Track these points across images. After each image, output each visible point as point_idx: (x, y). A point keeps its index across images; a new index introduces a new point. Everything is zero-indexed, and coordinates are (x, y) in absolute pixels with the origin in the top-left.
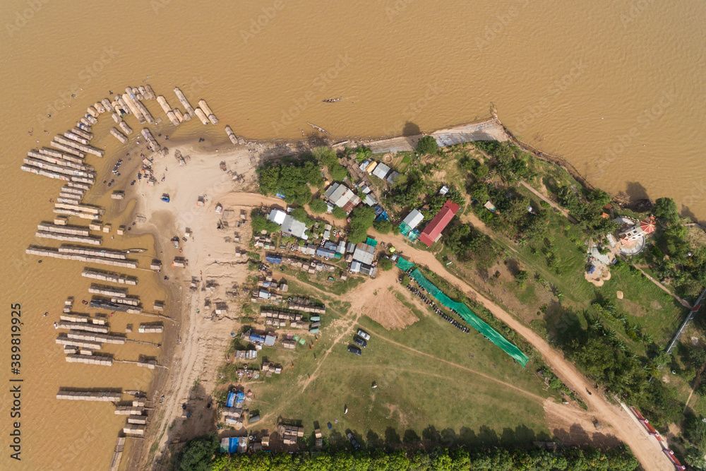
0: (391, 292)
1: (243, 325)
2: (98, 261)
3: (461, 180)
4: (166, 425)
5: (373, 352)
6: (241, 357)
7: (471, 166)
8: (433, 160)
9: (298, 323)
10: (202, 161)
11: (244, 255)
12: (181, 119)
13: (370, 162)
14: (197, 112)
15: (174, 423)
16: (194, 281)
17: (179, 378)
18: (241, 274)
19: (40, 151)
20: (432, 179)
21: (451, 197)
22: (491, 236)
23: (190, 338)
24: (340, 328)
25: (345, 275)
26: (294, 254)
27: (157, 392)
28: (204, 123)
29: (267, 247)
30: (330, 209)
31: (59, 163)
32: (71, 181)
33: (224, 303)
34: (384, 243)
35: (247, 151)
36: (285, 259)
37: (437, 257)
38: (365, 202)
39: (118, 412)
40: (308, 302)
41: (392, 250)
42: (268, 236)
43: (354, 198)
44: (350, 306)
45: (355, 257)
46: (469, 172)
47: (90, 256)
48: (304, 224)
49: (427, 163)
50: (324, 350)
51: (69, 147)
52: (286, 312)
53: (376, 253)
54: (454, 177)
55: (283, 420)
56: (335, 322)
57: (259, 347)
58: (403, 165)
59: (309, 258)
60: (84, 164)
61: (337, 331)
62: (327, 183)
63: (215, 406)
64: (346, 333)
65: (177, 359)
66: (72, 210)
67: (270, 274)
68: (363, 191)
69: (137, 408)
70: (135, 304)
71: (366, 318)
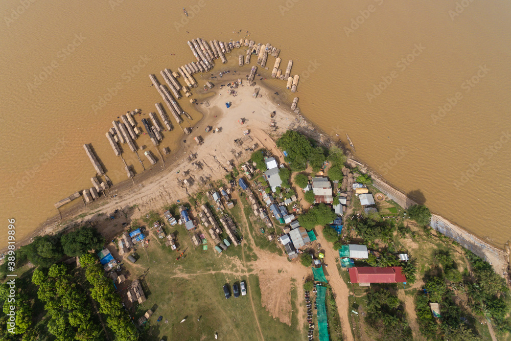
0: (291, 282)
1: (188, 202)
2: (168, 104)
3: (426, 265)
4: (100, 210)
5: (237, 307)
6: (166, 217)
7: (446, 263)
8: (415, 229)
9: (214, 234)
10: (266, 103)
11: (231, 167)
12: (278, 76)
13: (364, 187)
14: (290, 79)
15: (102, 214)
16: (195, 156)
17: (132, 195)
18: (218, 175)
19: (203, 41)
20: (401, 240)
21: (405, 267)
22: (414, 334)
23: (160, 181)
24: (234, 266)
25: (272, 237)
26: (257, 193)
27: (116, 190)
28: (287, 86)
29: (247, 174)
30: (307, 189)
31: (204, 51)
32: (199, 62)
33: (194, 181)
34: (320, 246)
35: (294, 118)
36: (249, 190)
37: (350, 297)
38: (334, 207)
39: (92, 179)
40: (234, 228)
41: (321, 256)
42: (255, 169)
43: (329, 197)
44: (256, 260)
45: (291, 233)
46: (440, 266)
47: (168, 100)
48: (281, 182)
49: (407, 227)
50: (211, 268)
51: (215, 48)
52: (216, 220)
53: (309, 246)
54: (422, 256)
55: (143, 280)
56: (236, 259)
57: (180, 223)
58: (388, 211)
59: (264, 204)
60: (213, 60)
61: (231, 266)
62: (321, 173)
63: (127, 228)
64: (234, 274)
65: (142, 185)
66: (185, 74)
67: (232, 190)
68: (340, 200)
69: (100, 187)
70: (158, 139)
71: (256, 279)
